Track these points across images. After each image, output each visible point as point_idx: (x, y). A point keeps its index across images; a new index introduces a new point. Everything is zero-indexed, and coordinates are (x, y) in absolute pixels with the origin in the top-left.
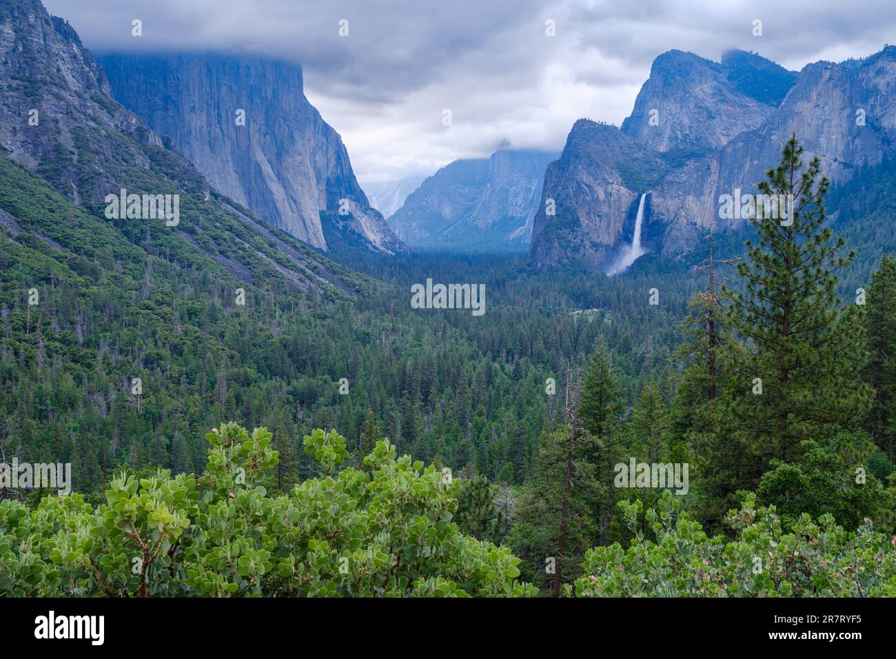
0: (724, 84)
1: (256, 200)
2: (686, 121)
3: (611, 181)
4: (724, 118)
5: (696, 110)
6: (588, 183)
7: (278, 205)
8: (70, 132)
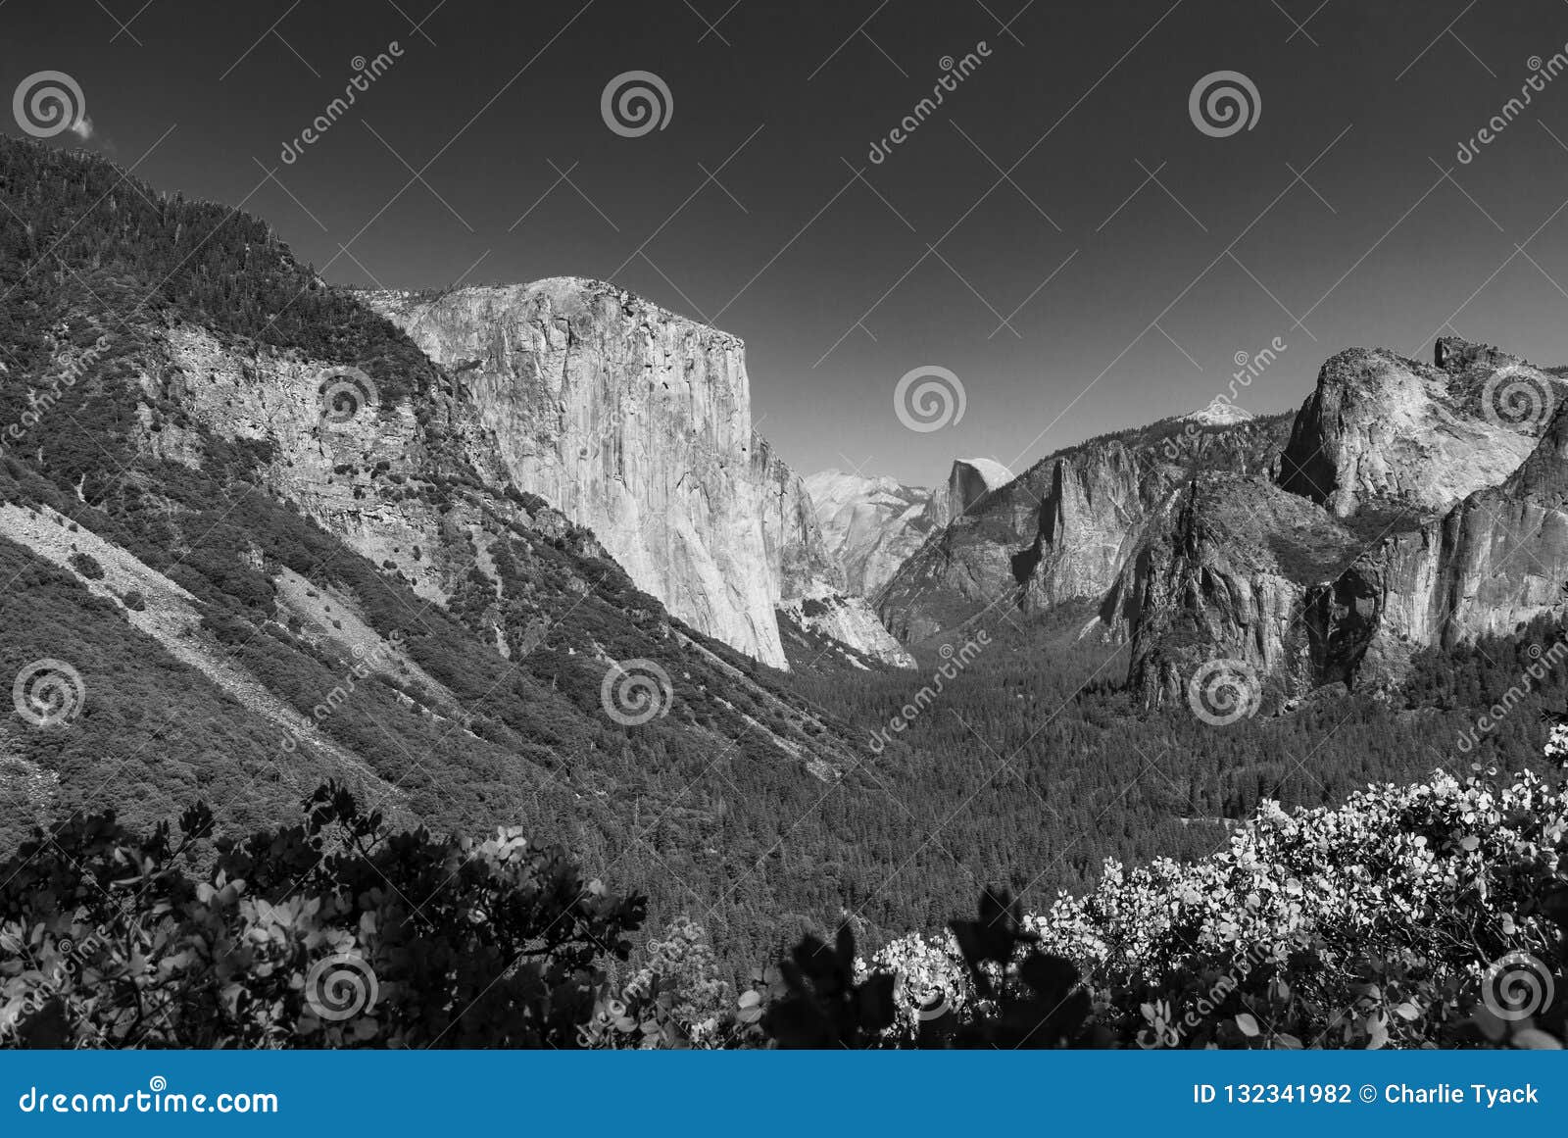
0: (1442, 400)
1: (677, 592)
2: (1382, 466)
3: (1261, 567)
4: (1445, 457)
5: (1396, 446)
6: (1222, 571)
7: (710, 598)
8: (490, 551)
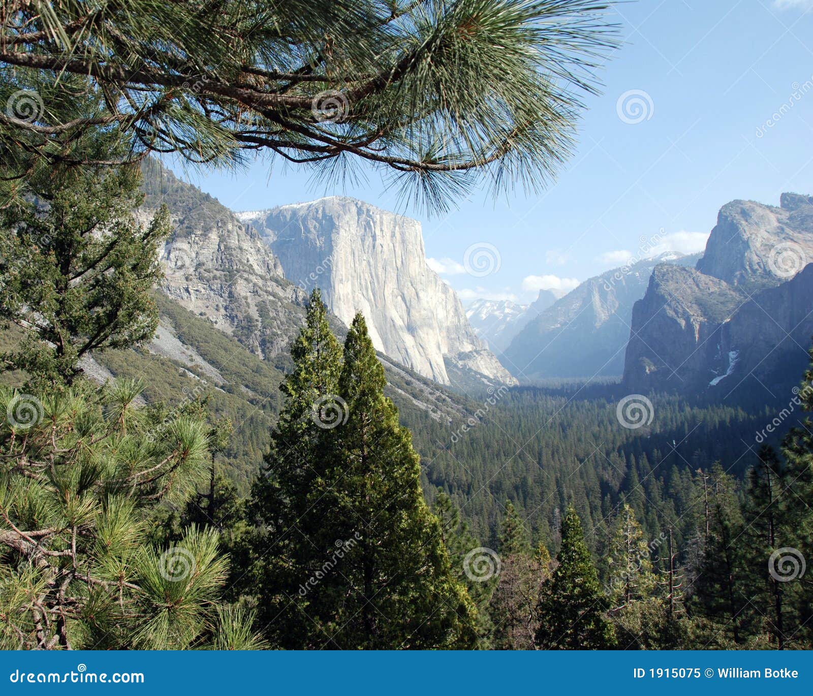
6: (671, 317)
7: (408, 350)
8: (256, 306)
